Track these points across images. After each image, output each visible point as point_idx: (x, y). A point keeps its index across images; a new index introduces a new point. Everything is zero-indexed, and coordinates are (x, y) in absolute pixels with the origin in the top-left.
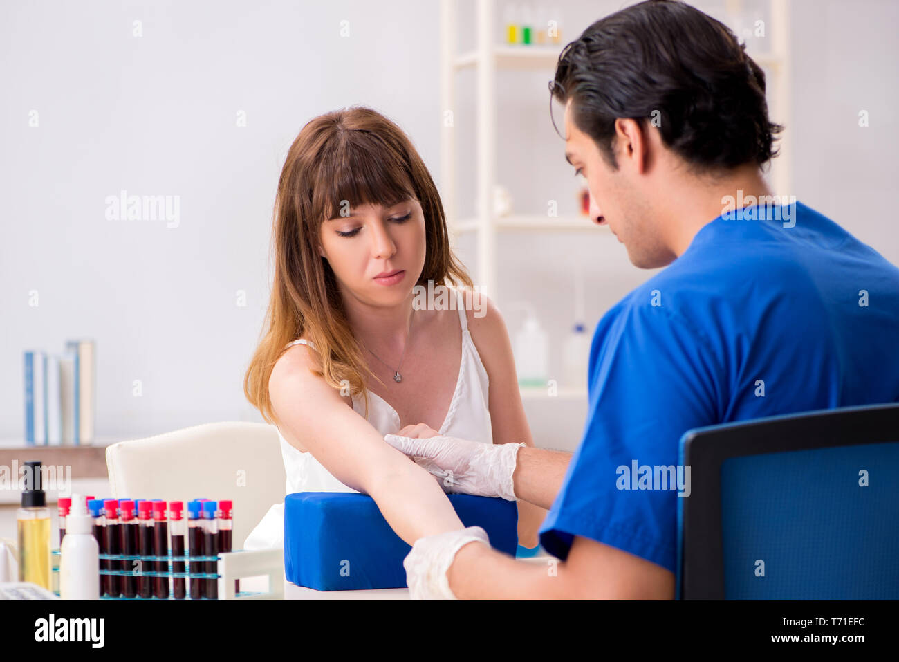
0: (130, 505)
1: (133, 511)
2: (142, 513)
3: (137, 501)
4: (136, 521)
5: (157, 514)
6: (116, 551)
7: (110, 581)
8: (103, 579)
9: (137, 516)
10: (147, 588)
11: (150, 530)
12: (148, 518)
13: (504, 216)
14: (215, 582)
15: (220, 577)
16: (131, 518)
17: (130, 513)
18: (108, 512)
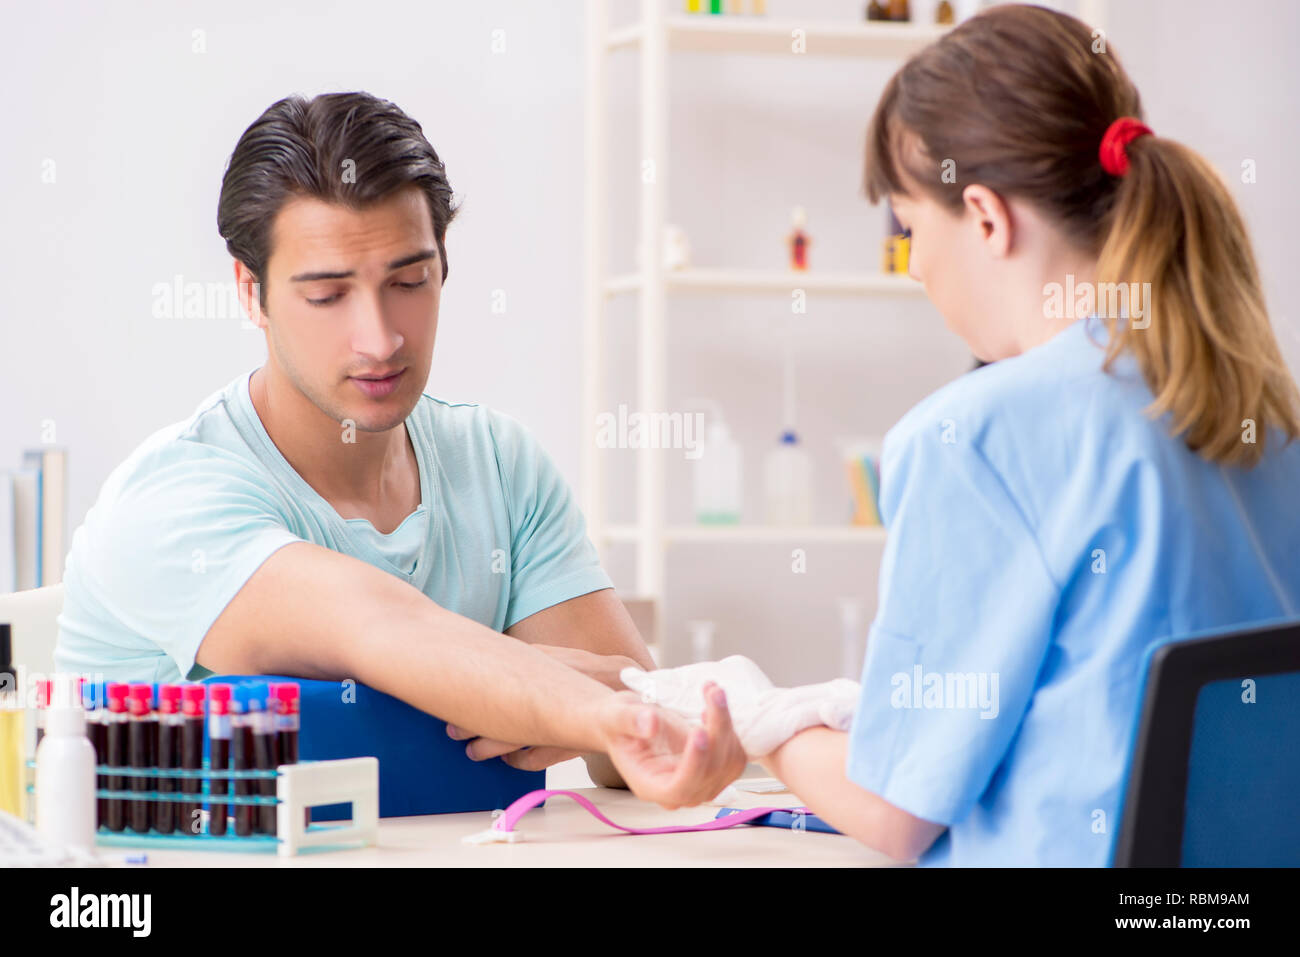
0: (144, 693)
1: (150, 702)
2: (165, 704)
3: (156, 686)
4: (154, 717)
5: (188, 705)
6: (124, 761)
7: (111, 807)
8: (102, 805)
9: (156, 709)
10: (168, 819)
11: (175, 731)
12: (174, 710)
13: (678, 268)
14: (274, 810)
15: (280, 802)
16: (145, 712)
17: (144, 704)
18: (113, 702)
